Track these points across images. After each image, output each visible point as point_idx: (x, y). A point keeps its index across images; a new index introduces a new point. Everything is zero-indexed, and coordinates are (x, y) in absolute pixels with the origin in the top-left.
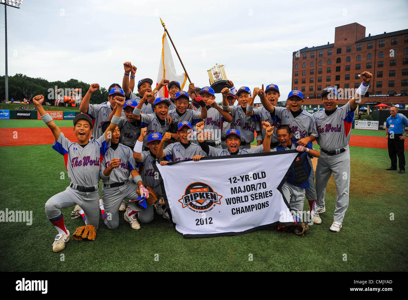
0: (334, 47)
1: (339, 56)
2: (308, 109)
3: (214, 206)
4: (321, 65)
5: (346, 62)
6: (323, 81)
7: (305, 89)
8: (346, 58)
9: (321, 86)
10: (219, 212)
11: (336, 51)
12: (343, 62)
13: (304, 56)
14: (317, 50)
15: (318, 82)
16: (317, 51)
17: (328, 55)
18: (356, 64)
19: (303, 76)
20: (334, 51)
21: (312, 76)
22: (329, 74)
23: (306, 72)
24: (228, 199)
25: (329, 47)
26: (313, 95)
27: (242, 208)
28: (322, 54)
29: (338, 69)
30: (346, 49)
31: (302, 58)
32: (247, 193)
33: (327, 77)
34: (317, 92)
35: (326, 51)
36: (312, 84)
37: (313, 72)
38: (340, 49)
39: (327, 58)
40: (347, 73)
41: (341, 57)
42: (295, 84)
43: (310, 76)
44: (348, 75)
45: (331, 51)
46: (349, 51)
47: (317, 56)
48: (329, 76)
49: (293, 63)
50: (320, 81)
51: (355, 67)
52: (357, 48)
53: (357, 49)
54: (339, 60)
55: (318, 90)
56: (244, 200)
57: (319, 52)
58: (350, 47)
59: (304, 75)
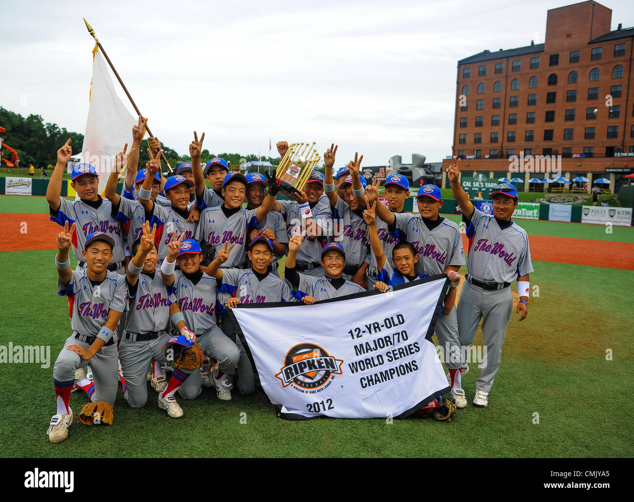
0: (543, 51)
1: (554, 70)
2: (485, 180)
3: (333, 378)
4: (516, 90)
5: (568, 83)
6: (518, 122)
7: (481, 139)
8: (569, 75)
9: (514, 132)
10: (342, 386)
11: (547, 61)
12: (562, 82)
13: (481, 69)
14: (508, 57)
15: (510, 123)
16: (508, 61)
17: (531, 68)
18: (589, 89)
19: (479, 112)
20: (543, 59)
21: (496, 111)
22: (531, 109)
23: (483, 102)
24: (353, 364)
25: (533, 50)
26: (497, 151)
27: (376, 375)
28: (519, 66)
29: (551, 98)
30: (569, 56)
31: (478, 74)
32: (380, 351)
33: (527, 113)
34: (506, 144)
35: (526, 59)
36: (496, 129)
37: (499, 103)
38: (557, 56)
39: (527, 74)
40: (570, 106)
41: (557, 73)
42: (461, 126)
43: (492, 111)
44: (571, 110)
45: (538, 61)
46: (574, 60)
47: (507, 69)
48: (531, 113)
49: (458, 83)
50: (513, 122)
51: (587, 95)
52: (592, 55)
53: (592, 57)
54: (553, 80)
55: (508, 141)
56: (376, 362)
57: (512, 61)
58: (577, 53)
59: (481, 109)
